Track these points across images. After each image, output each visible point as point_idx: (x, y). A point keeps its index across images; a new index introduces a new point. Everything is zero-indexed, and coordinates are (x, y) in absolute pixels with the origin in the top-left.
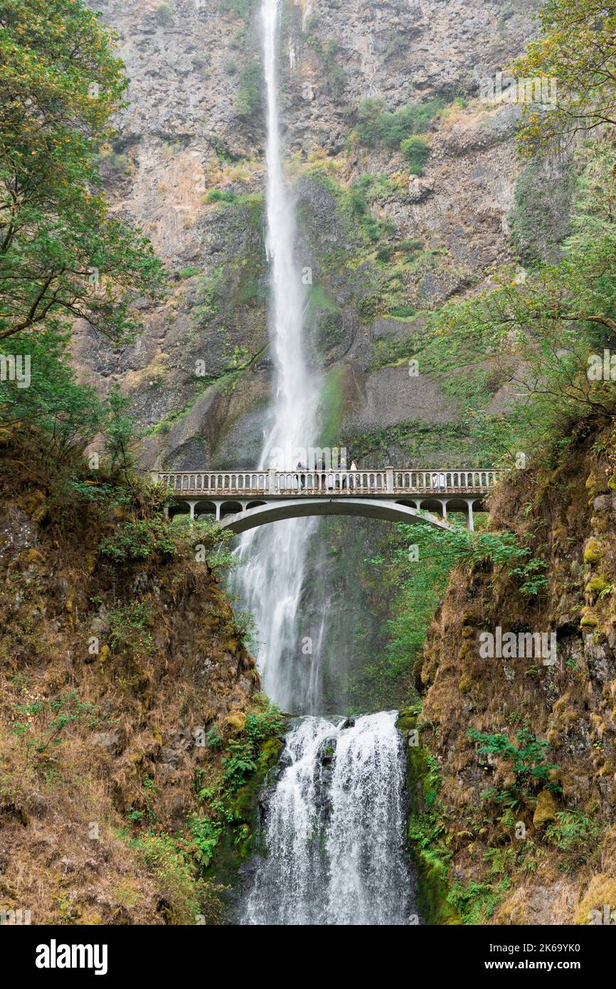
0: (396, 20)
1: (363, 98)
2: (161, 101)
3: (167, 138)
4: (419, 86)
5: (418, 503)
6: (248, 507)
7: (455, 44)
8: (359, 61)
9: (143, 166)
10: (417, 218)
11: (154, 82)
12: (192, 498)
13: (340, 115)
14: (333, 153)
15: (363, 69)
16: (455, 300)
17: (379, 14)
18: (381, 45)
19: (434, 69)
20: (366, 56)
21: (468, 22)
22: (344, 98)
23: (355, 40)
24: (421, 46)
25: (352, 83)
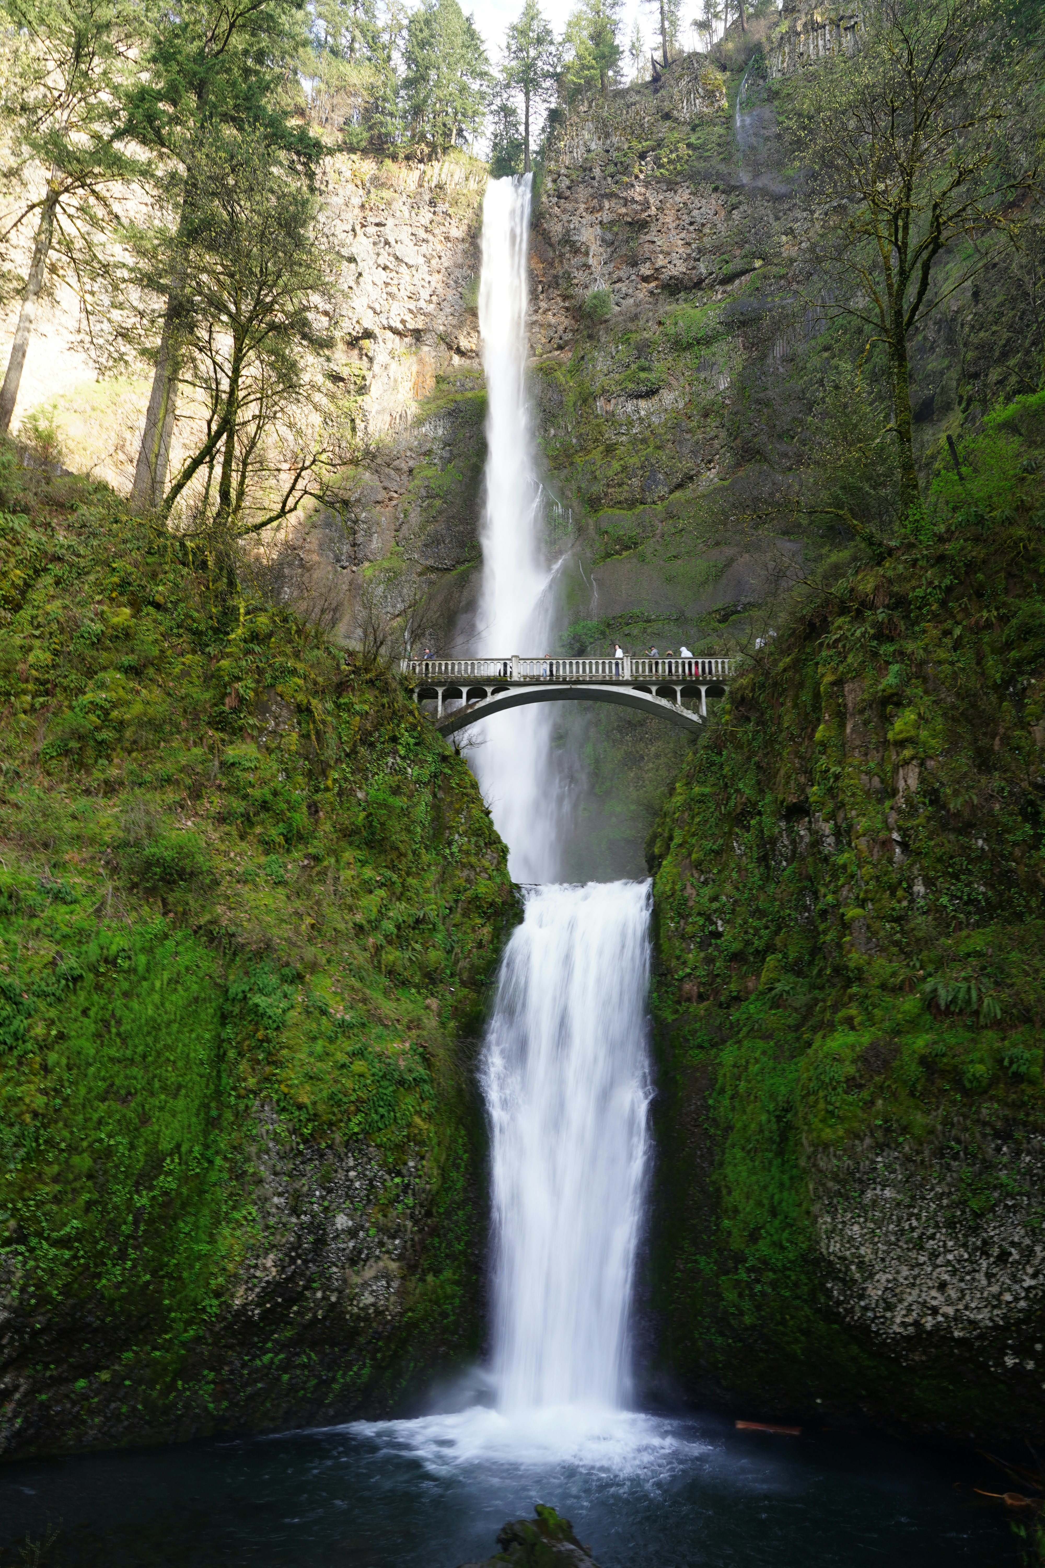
0: (624, 210)
1: (589, 292)
3: (398, 333)
4: (646, 279)
5: (654, 689)
6: (493, 693)
7: (683, 235)
8: (587, 254)
9: (376, 361)
10: (643, 413)
11: (385, 276)
12: (440, 684)
13: (567, 309)
14: (560, 348)
15: (591, 261)
16: (678, 494)
17: (607, 204)
18: (609, 237)
19: (661, 261)
20: (594, 248)
21: (695, 213)
22: (571, 292)
23: (583, 230)
24: (648, 238)
25: (580, 276)
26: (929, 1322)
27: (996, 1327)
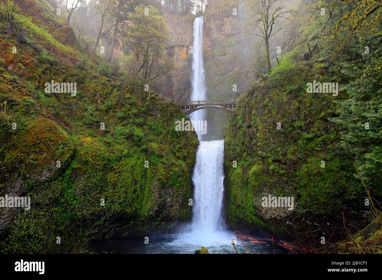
1: (214, 37)
2: (178, 39)
3: (179, 46)
4: (224, 34)
7: (230, 26)
9: (176, 51)
10: (223, 59)
11: (177, 36)
13: (210, 40)
14: (208, 47)
15: (214, 32)
17: (216, 21)
18: (217, 27)
19: (226, 31)
20: (214, 29)
21: (232, 22)
22: (210, 37)
23: (212, 26)
24: (224, 27)
25: (212, 34)
26: (273, 216)
27: (285, 217)
